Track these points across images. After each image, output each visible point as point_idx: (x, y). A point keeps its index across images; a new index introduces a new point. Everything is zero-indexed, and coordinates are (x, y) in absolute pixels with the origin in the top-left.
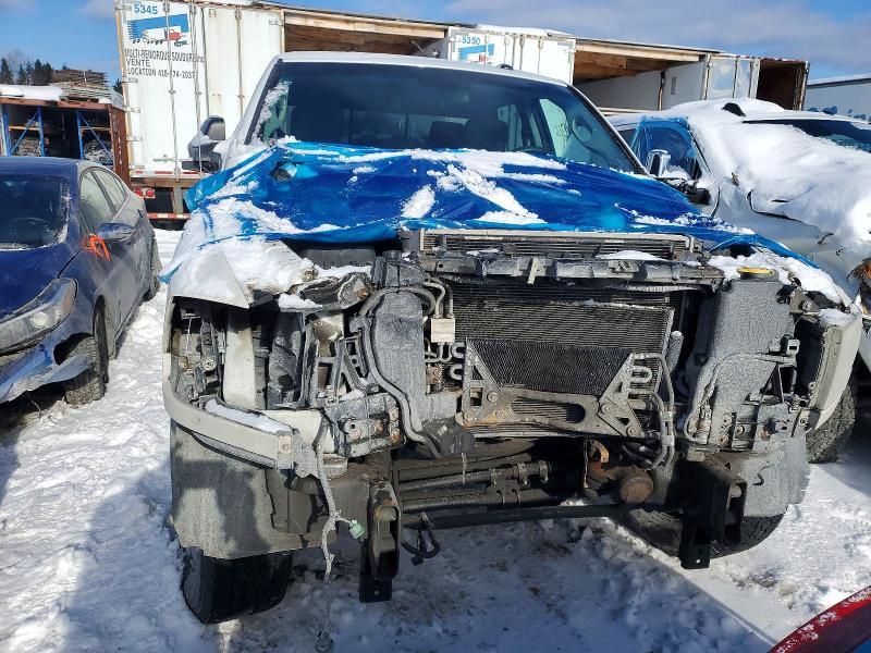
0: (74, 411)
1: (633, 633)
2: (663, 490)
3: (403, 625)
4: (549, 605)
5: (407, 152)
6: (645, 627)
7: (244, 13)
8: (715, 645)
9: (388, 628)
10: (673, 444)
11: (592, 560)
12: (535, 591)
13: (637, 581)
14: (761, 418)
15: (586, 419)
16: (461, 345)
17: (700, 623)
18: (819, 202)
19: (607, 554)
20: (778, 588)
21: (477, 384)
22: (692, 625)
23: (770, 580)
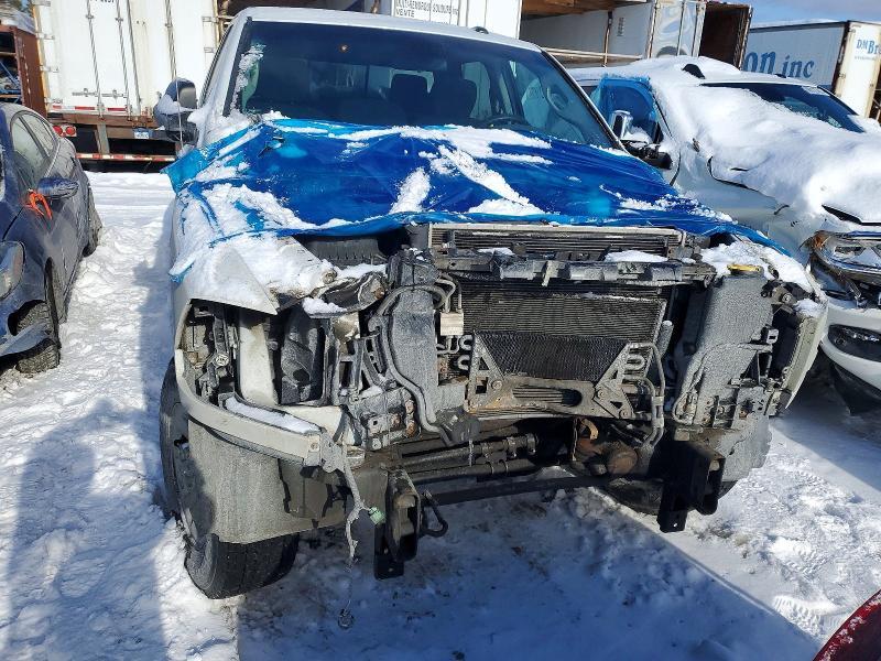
0: (30, 381)
1: (609, 585)
2: (646, 463)
3: (398, 589)
4: (531, 563)
5: (395, 130)
6: (619, 581)
8: (681, 592)
9: (385, 592)
10: (662, 425)
11: (566, 518)
12: (517, 550)
13: (609, 537)
14: (740, 399)
15: (582, 404)
16: (469, 337)
17: (667, 573)
18: (776, 173)
19: (580, 512)
20: (733, 538)
21: (483, 374)
22: (660, 576)
23: (726, 531)
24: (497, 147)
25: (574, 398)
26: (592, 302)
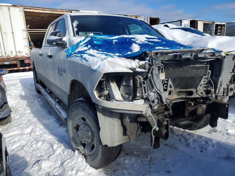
0: (4, 127)
1: (194, 148)
3: (142, 159)
4: (171, 147)
6: (196, 147)
7: (11, 8)
8: (213, 146)
9: (139, 161)
12: (166, 145)
13: (187, 137)
14: (229, 88)
15: (194, 94)
17: (207, 143)
20: (218, 132)
21: (171, 89)
22: (205, 144)
23: (215, 130)
24: (147, 38)
25: (191, 93)
26: (193, 67)
